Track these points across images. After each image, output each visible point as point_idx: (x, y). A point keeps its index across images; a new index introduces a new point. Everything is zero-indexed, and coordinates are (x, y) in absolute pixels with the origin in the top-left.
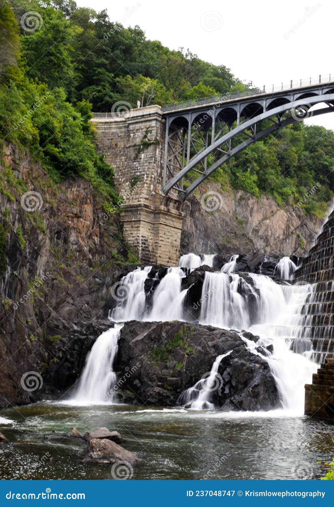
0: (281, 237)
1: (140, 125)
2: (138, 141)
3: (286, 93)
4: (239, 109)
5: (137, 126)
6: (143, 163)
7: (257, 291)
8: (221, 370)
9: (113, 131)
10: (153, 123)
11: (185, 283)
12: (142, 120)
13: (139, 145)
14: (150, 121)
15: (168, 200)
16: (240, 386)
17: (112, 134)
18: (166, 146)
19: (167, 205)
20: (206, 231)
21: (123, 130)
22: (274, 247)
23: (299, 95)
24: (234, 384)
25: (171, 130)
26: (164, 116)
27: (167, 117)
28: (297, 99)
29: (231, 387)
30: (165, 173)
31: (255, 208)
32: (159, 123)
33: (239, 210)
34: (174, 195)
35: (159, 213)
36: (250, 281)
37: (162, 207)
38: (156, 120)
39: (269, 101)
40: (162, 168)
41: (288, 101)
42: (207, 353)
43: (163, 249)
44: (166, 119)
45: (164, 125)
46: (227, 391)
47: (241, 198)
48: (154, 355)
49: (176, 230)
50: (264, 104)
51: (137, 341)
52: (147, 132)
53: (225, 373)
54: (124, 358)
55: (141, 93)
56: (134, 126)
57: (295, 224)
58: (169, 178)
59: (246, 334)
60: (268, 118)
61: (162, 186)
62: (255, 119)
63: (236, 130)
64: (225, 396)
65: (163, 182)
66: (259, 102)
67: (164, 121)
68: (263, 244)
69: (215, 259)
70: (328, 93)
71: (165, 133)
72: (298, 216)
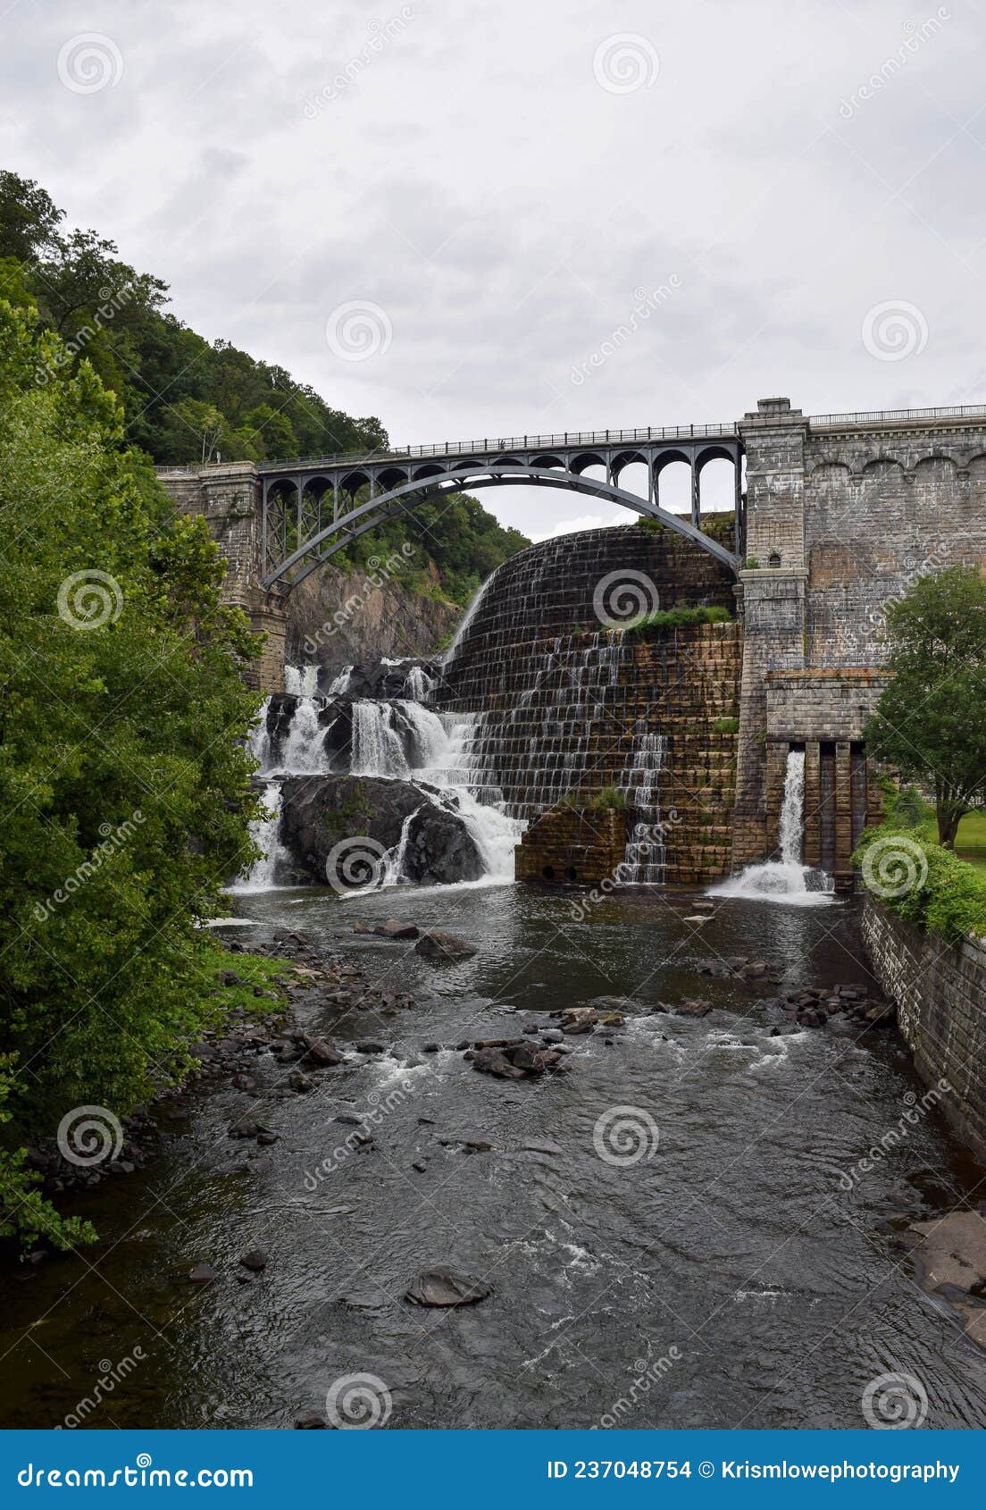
0: (378, 628)
1: (225, 488)
2: (222, 511)
3: (439, 459)
4: (372, 475)
5: (220, 490)
6: (232, 544)
7: (412, 724)
8: (412, 834)
9: (180, 493)
10: (245, 488)
11: (323, 718)
12: (228, 481)
13: (224, 518)
14: (239, 483)
15: (271, 596)
16: (438, 853)
17: (178, 498)
18: (265, 520)
19: (268, 604)
20: (296, 629)
21: (195, 493)
22: (370, 643)
23: (457, 463)
24: (431, 851)
25: (271, 497)
26: (260, 478)
27: (264, 478)
28: (454, 469)
29: (428, 854)
30: (263, 558)
31: (347, 590)
32: (252, 487)
33: (324, 591)
34: (275, 589)
35: (259, 616)
36: (402, 710)
37: (264, 608)
38: (250, 483)
39: (416, 468)
40: (259, 551)
41: (444, 471)
42: (392, 815)
43: (265, 666)
44: (262, 481)
45: (259, 490)
46: (424, 860)
47: (328, 575)
48: (328, 823)
49: (279, 637)
50: (410, 471)
51: (306, 805)
52: (235, 499)
53: (419, 838)
54: (292, 829)
55: (203, 431)
56: (214, 489)
57: (393, 607)
58: (268, 565)
59: (424, 786)
60: (415, 491)
61: (260, 577)
62: (398, 491)
63: (369, 505)
64: (423, 867)
65: (260, 570)
66: (401, 468)
67: (258, 483)
68: (358, 640)
69: (320, 673)
70: (497, 464)
71: (262, 501)
72: (396, 595)
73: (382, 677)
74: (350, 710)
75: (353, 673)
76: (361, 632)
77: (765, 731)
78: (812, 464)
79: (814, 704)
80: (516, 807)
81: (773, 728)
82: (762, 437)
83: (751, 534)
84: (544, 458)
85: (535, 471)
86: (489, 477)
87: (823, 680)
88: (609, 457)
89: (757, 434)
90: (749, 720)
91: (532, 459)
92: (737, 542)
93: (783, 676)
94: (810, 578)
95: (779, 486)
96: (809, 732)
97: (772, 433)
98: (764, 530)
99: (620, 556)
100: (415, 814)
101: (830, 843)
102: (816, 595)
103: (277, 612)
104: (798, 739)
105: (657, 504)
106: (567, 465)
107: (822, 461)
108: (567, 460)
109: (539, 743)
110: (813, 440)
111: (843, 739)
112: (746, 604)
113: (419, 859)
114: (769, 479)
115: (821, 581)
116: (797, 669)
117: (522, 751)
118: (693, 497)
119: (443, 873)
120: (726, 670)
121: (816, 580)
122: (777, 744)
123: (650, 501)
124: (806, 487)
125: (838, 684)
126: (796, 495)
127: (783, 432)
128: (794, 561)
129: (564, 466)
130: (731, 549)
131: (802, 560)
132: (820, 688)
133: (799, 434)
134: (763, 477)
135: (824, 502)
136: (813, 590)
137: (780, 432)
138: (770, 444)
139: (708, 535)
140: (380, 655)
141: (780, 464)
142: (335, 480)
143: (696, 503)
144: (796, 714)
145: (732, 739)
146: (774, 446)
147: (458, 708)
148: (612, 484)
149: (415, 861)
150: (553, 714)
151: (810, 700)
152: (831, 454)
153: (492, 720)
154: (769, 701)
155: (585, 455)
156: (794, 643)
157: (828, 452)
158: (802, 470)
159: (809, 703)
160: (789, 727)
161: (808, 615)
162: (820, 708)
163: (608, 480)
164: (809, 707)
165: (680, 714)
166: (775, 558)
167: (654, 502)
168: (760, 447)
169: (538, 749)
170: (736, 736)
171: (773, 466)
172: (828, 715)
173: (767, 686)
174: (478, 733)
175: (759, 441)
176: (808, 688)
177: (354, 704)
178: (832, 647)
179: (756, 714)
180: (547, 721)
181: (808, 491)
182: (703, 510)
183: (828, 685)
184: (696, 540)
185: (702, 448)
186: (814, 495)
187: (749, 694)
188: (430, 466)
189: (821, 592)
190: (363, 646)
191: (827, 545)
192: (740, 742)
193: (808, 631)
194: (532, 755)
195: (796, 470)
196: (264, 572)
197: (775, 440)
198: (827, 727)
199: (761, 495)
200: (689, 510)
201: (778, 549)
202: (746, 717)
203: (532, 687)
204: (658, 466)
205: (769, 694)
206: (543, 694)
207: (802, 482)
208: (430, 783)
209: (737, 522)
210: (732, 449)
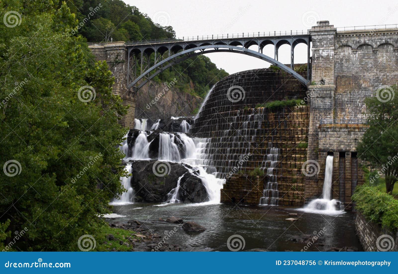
0: (170, 105)
1: (114, 51)
2: (112, 60)
3: (195, 42)
4: (169, 48)
5: (112, 52)
6: (116, 72)
7: (183, 142)
8: (181, 184)
9: (97, 53)
10: (122, 51)
11: (149, 139)
12: (115, 49)
13: (113, 62)
14: (119, 50)
15: (130, 92)
16: (191, 191)
17: (96, 55)
18: (128, 63)
19: (129, 95)
20: (139, 105)
21: (103, 53)
22: (167, 110)
23: (201, 44)
24: (188, 190)
25: (131, 55)
26: (127, 48)
27: (129, 48)
28: (201, 46)
29: (187, 192)
30: (127, 78)
31: (159, 90)
32: (124, 51)
33: (150, 91)
34: (132, 90)
35: (126, 100)
37: (127, 97)
38: (123, 49)
39: (186, 45)
40: (126, 75)
41: (196, 47)
42: (174, 176)
43: (127, 118)
44: (128, 49)
45: (127, 53)
46: (185, 194)
47: (151, 85)
48: (149, 178)
49: (132, 108)
50: (184, 46)
51: (141, 172)
52: (117, 56)
53: (184, 185)
54: (136, 181)
55: (106, 30)
56: (110, 52)
57: (176, 97)
58: (129, 80)
59: (186, 165)
60: (185, 54)
61: (126, 85)
62: (179, 54)
63: (168, 59)
64: (185, 196)
65: (127, 82)
66: (181, 45)
67: (127, 50)
68: (162, 109)
69: (148, 121)
70: (216, 44)
71: (128, 57)
72: (177, 93)
73: (171, 124)
74: (159, 136)
75: (160, 122)
76: (163, 106)
77: (318, 147)
78: (337, 46)
79: (337, 137)
80: (221, 175)
81: (321, 147)
82: (319, 35)
83: (313, 72)
84: (235, 42)
85: (231, 47)
86: (214, 49)
87: (341, 128)
88: (260, 42)
89: (316, 34)
90: (312, 143)
91: (230, 43)
92: (308, 75)
93: (325, 126)
94: (336, 90)
95: (325, 54)
96: (335, 148)
97: (322, 34)
98: (318, 71)
99: (263, 79)
100: (183, 176)
101: (343, 191)
102: (338, 96)
103: (132, 98)
104: (331, 151)
105: (277, 60)
106: (243, 45)
107: (341, 45)
108: (243, 43)
109: (231, 150)
110: (338, 36)
111: (348, 151)
112: (311, 99)
113: (184, 194)
114: (321, 51)
115: (340, 90)
116: (331, 124)
117: (224, 153)
118: (291, 58)
119: (193, 199)
120: (303, 124)
121: (338, 90)
122: (322, 153)
123: (275, 59)
124: (335, 55)
125: (347, 130)
126: (331, 58)
127: (326, 33)
128: (330, 82)
129: (242, 45)
130: (306, 78)
131: (333, 82)
132: (340, 131)
133: (332, 34)
134: (319, 50)
135: (342, 60)
136: (337, 94)
137: (325, 33)
138: (321, 38)
139: (297, 72)
140: (171, 115)
141: (325, 46)
142: (156, 49)
143: (292, 60)
144: (330, 141)
145: (305, 150)
146: (323, 39)
147: (200, 136)
148: (260, 52)
149: (182, 194)
150: (236, 140)
151: (336, 136)
152: (345, 42)
153: (213, 141)
154: (320, 136)
155: (250, 42)
156: (329, 114)
157: (344, 41)
158: (333, 48)
159: (335, 137)
160: (327, 146)
161: (335, 103)
162: (340, 139)
163: (259, 51)
164: (335, 138)
165: (285, 140)
166: (322, 81)
167: (276, 59)
168: (318, 39)
169: (230, 152)
170: (306, 149)
171: (322, 46)
172: (343, 142)
173: (319, 130)
174: (207, 146)
175: (317, 37)
176: (335, 131)
177: (160, 134)
178: (344, 116)
179: (314, 141)
180: (234, 142)
181: (336, 56)
182: (295, 63)
183: (343, 130)
184: (292, 74)
185: (295, 39)
186: (338, 57)
187: (312, 133)
188: (192, 44)
189: (340, 94)
190: (164, 112)
191: (343, 77)
192: (308, 151)
193: (335, 109)
194: (228, 154)
195: (331, 48)
196: (128, 83)
197: (323, 36)
198: (342, 146)
199: (317, 57)
200: (289, 63)
201: (324, 79)
202: (310, 142)
203: (228, 129)
204: (278, 46)
205: (320, 133)
206: (233, 131)
207: (333, 52)
208: (188, 164)
209: (308, 67)
210: (307, 40)
